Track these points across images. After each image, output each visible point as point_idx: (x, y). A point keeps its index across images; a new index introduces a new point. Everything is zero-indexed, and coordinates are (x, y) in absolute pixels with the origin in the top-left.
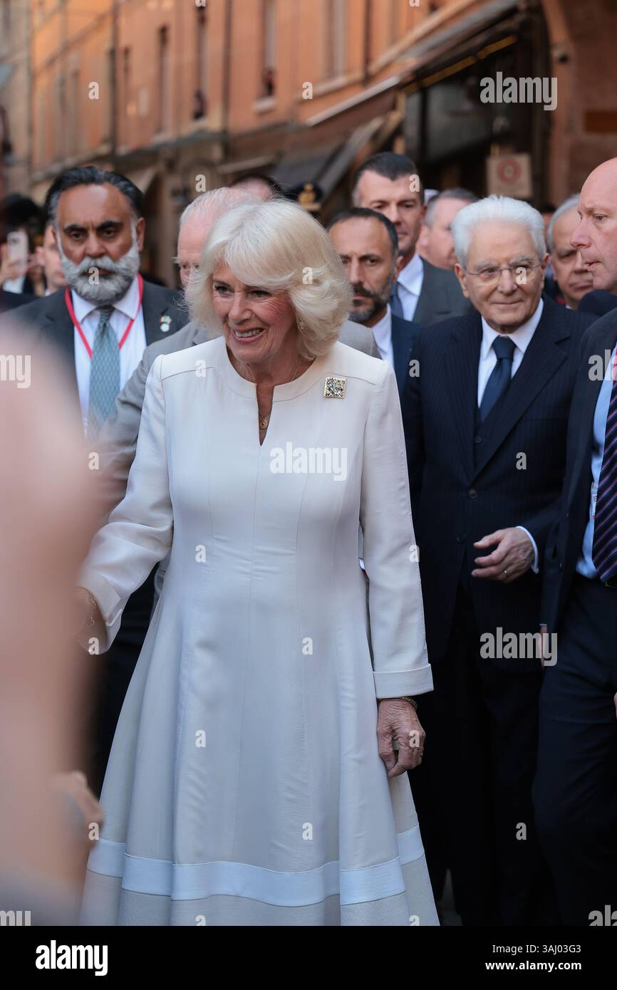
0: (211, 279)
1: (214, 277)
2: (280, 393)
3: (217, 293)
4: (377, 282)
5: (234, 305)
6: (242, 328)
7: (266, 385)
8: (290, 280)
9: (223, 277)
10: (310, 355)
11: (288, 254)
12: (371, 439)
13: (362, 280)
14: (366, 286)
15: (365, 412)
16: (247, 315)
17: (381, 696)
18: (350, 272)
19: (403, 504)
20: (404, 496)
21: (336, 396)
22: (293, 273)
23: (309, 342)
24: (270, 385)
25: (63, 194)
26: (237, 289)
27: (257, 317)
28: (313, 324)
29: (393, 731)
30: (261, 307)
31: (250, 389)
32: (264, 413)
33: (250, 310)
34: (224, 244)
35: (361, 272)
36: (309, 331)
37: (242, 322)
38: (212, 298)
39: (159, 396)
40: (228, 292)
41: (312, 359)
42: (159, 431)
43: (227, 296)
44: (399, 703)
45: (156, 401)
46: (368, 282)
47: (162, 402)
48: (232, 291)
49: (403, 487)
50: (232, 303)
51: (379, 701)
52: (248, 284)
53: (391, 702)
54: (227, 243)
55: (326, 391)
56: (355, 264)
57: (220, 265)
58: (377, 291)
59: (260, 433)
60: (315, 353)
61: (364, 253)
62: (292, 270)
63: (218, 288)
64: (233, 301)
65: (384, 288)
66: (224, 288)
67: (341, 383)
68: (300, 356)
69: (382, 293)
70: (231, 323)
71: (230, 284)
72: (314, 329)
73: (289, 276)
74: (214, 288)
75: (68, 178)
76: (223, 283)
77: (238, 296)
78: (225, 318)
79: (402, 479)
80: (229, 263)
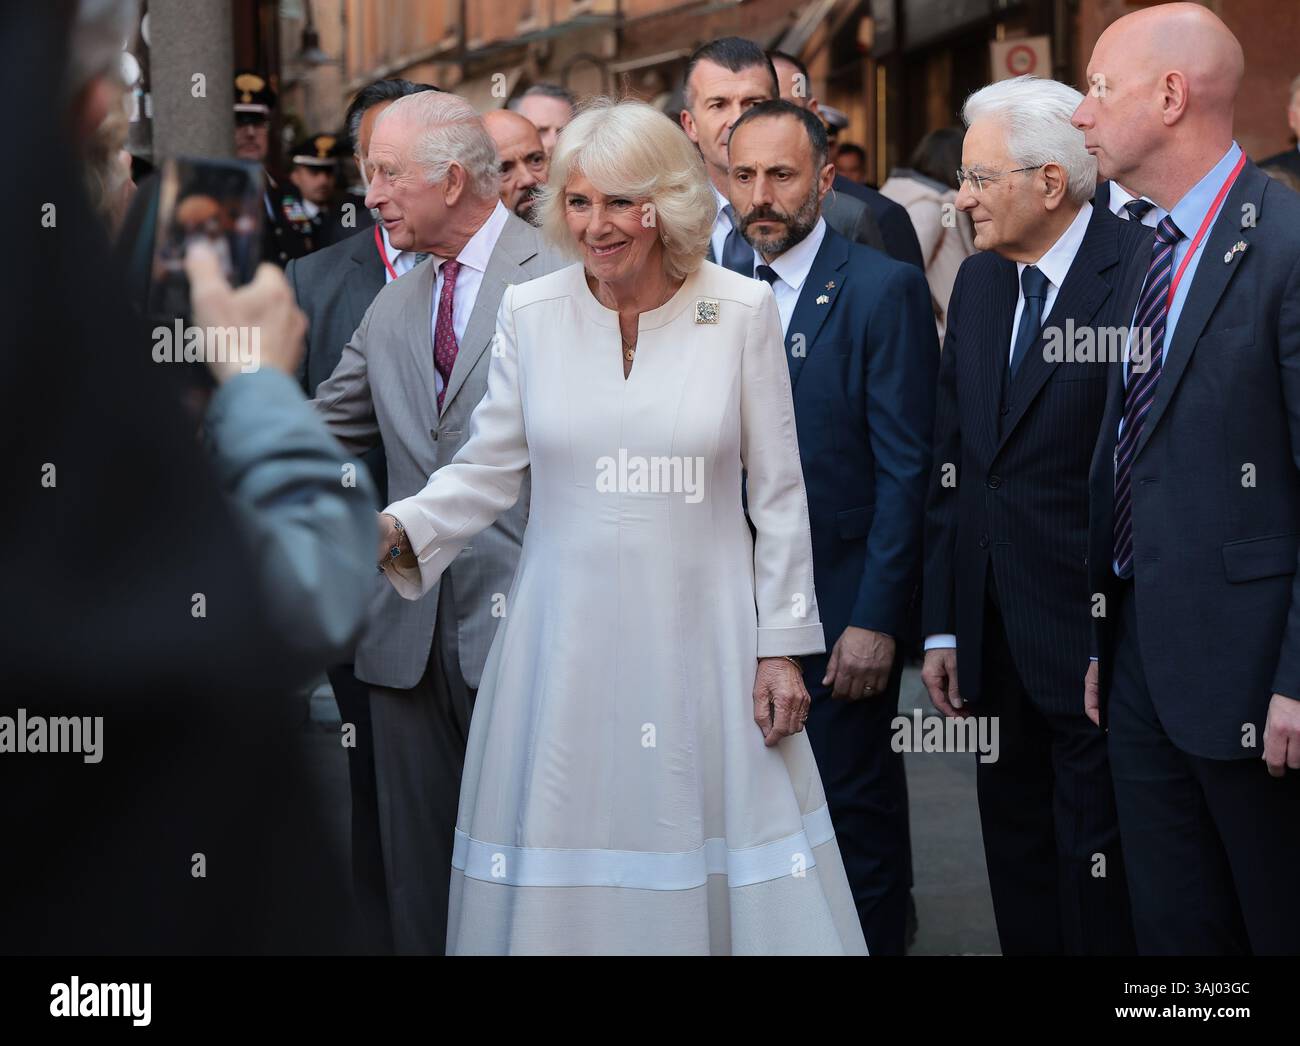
0: (564, 193)
1: (568, 190)
2: (645, 320)
3: (571, 208)
4: (792, 201)
5: (591, 219)
6: (603, 243)
7: (629, 312)
8: (653, 186)
9: (579, 188)
10: (679, 273)
11: (649, 159)
12: (751, 368)
13: (769, 200)
14: (777, 208)
15: (742, 339)
16: (608, 229)
17: (762, 654)
18: (753, 190)
19: (789, 441)
20: (788, 432)
21: (707, 322)
22: (655, 179)
23: (676, 256)
24: (635, 312)
25: (366, 112)
26: (595, 200)
27: (619, 229)
28: (681, 236)
29: (770, 692)
30: (622, 218)
31: (611, 318)
32: (629, 342)
33: (611, 223)
34: (578, 151)
35: (768, 189)
36: (675, 243)
37: (603, 236)
38: (565, 214)
39: (508, 329)
40: (585, 206)
41: (682, 278)
42: (511, 369)
43: (583, 210)
44: (779, 662)
45: (507, 336)
46: (779, 201)
47: (513, 337)
48: (589, 203)
49: (788, 422)
50: (591, 217)
51: (760, 660)
52: (607, 193)
53: (773, 662)
54: (579, 151)
55: (697, 316)
56: (760, 178)
57: (575, 174)
58: (791, 213)
59: (625, 367)
60: (683, 270)
61: (772, 165)
62: (654, 176)
63: (573, 202)
64: (592, 214)
65: (801, 209)
66: (580, 201)
67: (714, 306)
68: (668, 275)
69: (799, 215)
70: (590, 240)
71: (586, 195)
72: (681, 241)
73: (651, 182)
74: (567, 202)
75: (370, 93)
76: (579, 195)
77: (596, 208)
78: (582, 235)
79: (785, 413)
80: (585, 171)
